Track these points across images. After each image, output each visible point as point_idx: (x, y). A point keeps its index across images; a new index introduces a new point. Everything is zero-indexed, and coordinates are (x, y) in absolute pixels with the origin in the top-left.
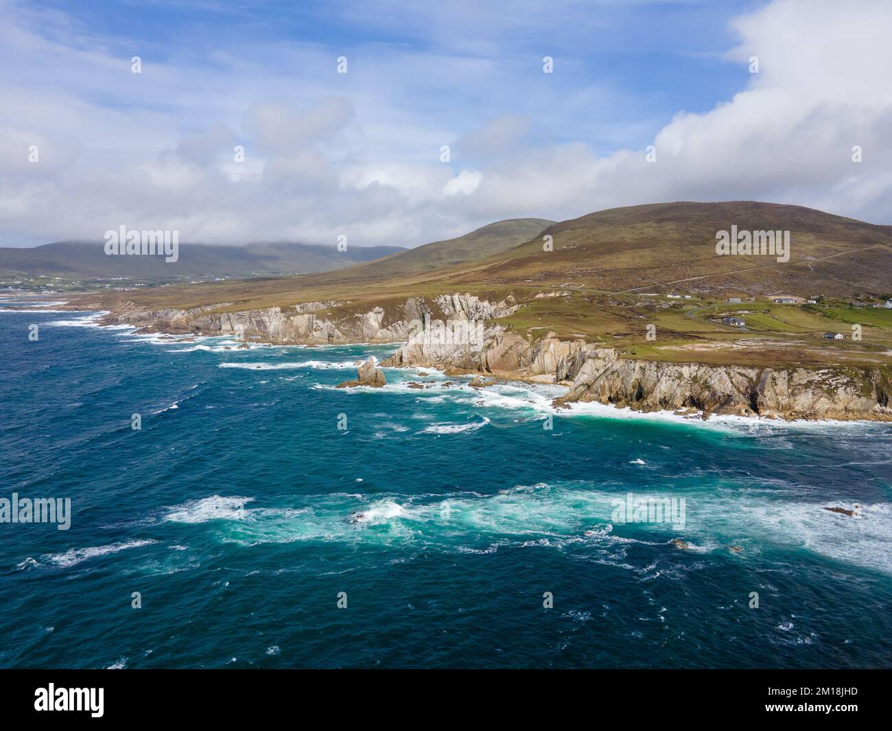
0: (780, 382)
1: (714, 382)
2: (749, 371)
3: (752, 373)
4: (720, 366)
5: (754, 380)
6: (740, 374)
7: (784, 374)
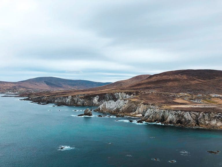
0: (206, 116)
1: (186, 116)
2: (196, 113)
3: (197, 114)
4: (187, 111)
5: (198, 115)
6: (193, 113)
7: (207, 114)
